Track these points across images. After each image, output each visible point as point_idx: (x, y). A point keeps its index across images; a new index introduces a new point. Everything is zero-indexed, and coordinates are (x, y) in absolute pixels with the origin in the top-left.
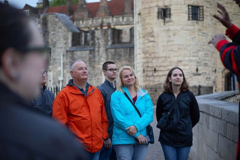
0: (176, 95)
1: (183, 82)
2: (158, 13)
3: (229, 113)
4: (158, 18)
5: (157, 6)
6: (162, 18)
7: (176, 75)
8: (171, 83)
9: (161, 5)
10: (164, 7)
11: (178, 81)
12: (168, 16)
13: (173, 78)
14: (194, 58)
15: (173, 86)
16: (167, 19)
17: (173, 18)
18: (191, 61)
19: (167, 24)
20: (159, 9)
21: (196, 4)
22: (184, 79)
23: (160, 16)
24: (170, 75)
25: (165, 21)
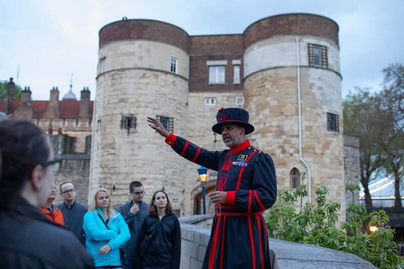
0: (161, 218)
1: (167, 204)
2: (122, 121)
3: (202, 236)
4: (122, 127)
5: (121, 113)
6: (125, 128)
7: (159, 198)
8: (155, 206)
9: (126, 112)
10: (128, 116)
11: (162, 204)
12: (134, 126)
13: (157, 201)
14: (161, 176)
15: (158, 209)
16: (132, 130)
17: (138, 128)
18: (157, 179)
19: (131, 136)
20: (122, 117)
21: (165, 115)
22: (168, 201)
23: (124, 126)
24: (154, 199)
25: (129, 132)
